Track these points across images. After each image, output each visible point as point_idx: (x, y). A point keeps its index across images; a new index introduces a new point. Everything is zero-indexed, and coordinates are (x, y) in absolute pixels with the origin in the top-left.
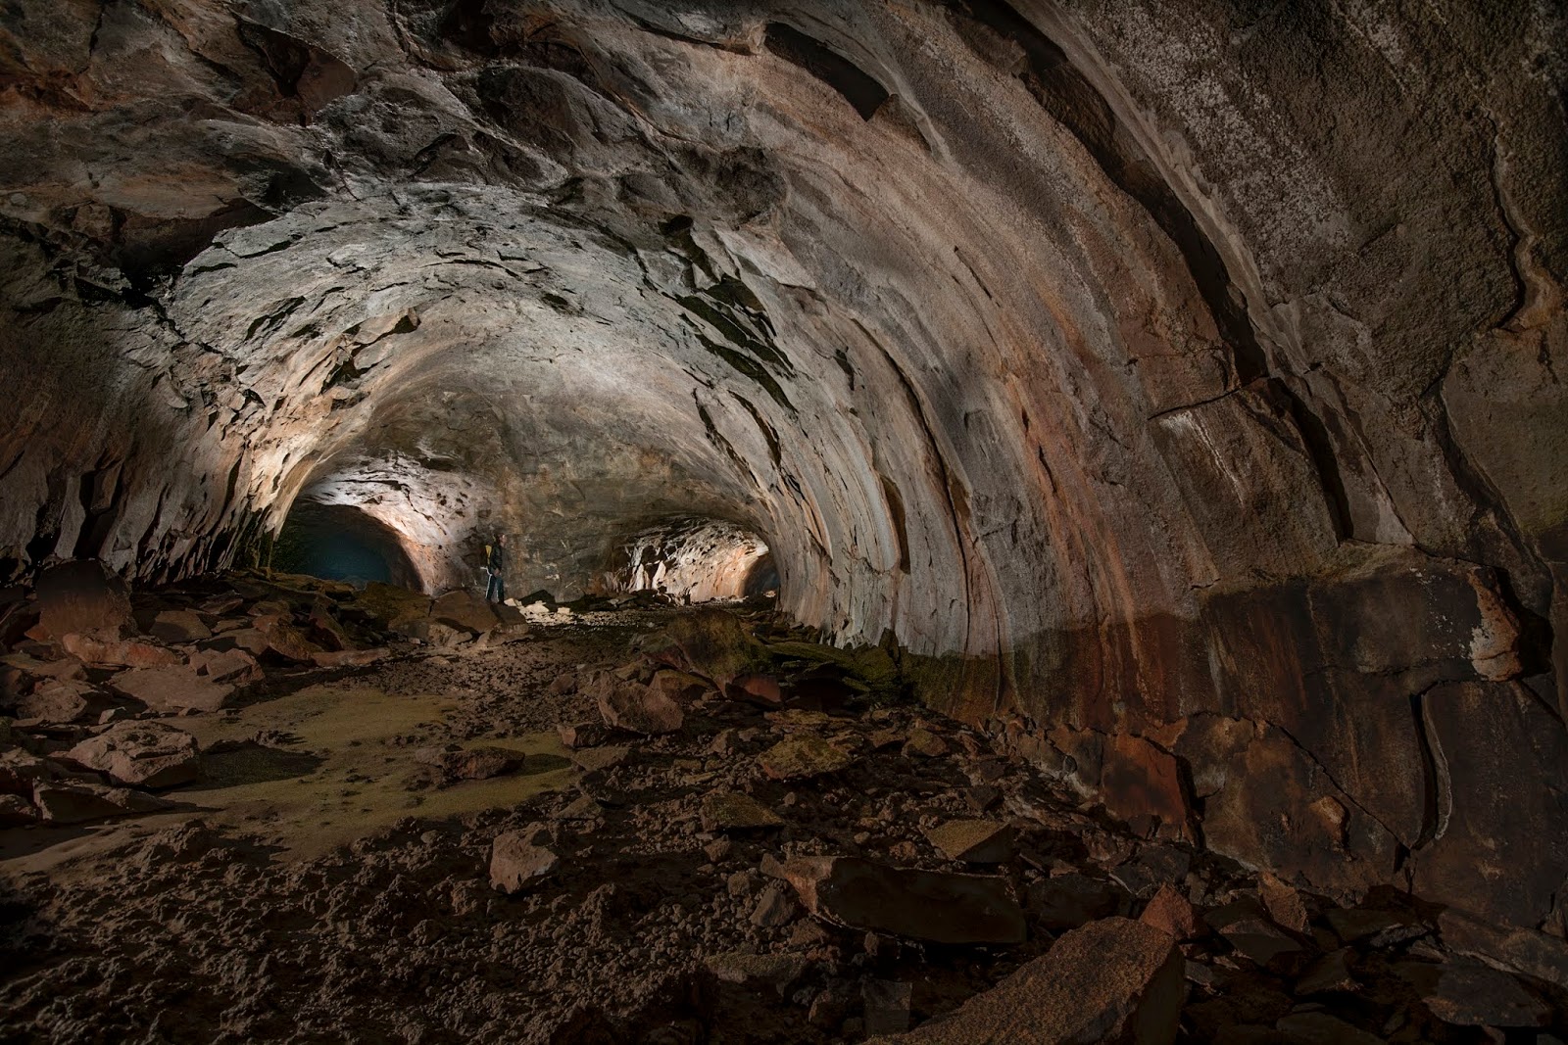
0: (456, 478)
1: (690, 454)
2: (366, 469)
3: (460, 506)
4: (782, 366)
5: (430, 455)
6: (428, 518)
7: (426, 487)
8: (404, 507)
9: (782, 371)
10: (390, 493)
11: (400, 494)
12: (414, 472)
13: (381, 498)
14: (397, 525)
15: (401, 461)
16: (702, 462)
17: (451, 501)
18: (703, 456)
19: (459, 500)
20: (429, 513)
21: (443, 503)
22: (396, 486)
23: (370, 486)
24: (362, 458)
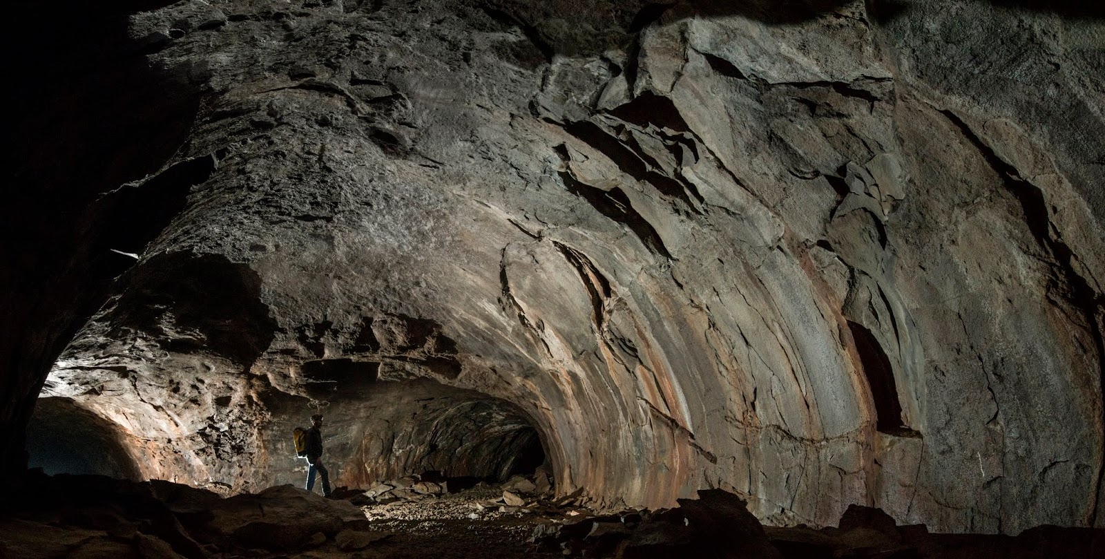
0: (195, 361)
1: (465, 324)
2: (101, 354)
3: (195, 393)
4: (686, 199)
5: (172, 334)
6: (157, 408)
7: (158, 372)
8: (129, 397)
9: (683, 206)
10: (115, 380)
11: (126, 383)
12: (150, 355)
13: (102, 388)
14: (118, 419)
15: (139, 343)
16: (476, 331)
17: (186, 389)
18: (481, 324)
19: (194, 387)
20: (159, 402)
21: (176, 390)
22: (124, 373)
23: (96, 374)
24: (101, 339)
